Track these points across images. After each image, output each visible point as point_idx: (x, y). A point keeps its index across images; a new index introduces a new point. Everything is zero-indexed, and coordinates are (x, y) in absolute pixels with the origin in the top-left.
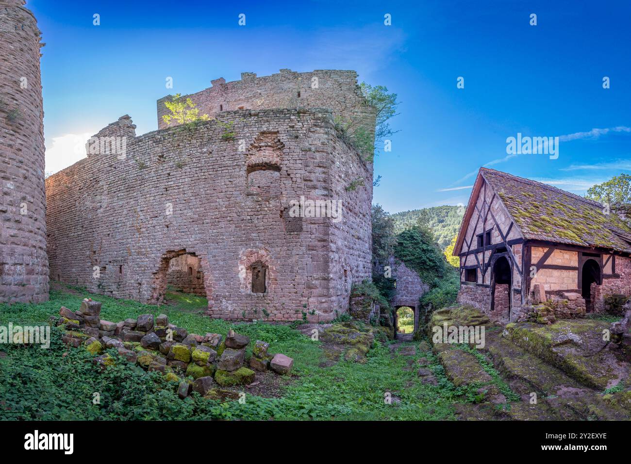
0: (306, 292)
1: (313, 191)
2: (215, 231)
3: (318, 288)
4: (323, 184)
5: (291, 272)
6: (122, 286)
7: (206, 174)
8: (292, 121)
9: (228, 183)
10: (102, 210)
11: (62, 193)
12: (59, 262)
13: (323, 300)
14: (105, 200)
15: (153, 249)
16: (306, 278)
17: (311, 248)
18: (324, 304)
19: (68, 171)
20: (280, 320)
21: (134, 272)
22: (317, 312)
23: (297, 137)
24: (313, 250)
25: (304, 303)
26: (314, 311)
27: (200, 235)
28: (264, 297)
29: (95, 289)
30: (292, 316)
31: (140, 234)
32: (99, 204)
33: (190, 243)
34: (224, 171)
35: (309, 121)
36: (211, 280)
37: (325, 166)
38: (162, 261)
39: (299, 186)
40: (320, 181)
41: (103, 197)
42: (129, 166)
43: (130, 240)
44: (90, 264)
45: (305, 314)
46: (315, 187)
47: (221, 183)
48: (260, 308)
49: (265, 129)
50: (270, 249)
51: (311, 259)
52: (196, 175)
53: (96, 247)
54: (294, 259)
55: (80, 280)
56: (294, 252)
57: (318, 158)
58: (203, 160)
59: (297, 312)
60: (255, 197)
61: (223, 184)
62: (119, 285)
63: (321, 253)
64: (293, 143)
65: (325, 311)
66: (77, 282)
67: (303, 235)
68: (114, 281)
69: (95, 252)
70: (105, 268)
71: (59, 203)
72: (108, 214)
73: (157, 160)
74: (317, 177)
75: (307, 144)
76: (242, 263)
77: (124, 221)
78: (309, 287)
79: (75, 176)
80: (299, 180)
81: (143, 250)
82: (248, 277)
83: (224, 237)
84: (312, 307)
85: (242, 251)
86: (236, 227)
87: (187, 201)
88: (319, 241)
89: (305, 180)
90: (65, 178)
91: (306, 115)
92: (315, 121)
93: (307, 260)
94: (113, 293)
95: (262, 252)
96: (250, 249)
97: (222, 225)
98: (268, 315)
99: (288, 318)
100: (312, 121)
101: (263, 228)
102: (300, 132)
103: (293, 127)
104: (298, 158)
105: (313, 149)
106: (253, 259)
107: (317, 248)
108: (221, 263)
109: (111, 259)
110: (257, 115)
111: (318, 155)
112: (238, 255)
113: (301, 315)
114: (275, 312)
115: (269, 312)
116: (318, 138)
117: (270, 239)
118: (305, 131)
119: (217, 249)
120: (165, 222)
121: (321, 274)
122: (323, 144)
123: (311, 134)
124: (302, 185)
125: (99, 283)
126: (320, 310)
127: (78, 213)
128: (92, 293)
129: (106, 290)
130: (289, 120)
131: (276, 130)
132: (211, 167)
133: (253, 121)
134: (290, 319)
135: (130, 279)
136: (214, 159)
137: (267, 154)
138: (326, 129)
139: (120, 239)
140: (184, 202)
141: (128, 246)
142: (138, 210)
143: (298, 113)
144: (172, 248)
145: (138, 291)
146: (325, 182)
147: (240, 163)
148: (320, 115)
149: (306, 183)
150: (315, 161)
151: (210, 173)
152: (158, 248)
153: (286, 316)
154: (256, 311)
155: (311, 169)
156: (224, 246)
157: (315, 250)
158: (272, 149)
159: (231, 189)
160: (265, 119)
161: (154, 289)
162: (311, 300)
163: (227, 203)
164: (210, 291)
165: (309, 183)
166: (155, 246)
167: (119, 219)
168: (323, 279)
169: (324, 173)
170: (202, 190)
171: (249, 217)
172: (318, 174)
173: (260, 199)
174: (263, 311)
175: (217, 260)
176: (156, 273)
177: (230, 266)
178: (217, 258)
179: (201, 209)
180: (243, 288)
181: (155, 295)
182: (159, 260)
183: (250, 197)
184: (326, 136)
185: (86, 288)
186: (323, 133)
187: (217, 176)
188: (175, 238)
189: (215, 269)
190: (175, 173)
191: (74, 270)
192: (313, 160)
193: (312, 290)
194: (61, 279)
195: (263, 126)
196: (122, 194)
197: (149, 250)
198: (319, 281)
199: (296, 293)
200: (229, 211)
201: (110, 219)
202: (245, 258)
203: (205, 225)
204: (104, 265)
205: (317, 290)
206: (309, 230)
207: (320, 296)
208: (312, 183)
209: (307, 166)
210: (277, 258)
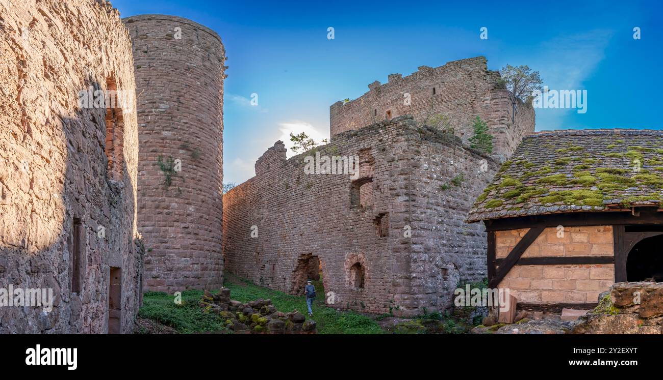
0: (392, 289)
1: (397, 198)
2: (329, 239)
3: (401, 286)
4: (405, 191)
5: (381, 271)
6: (274, 280)
7: (324, 192)
8: (380, 134)
9: (338, 199)
10: (263, 221)
11: (239, 204)
12: (237, 260)
13: (406, 297)
14: (265, 212)
15: (293, 253)
16: (392, 277)
17: (396, 251)
18: (407, 301)
19: (243, 186)
20: (372, 312)
21: (282, 270)
22: (401, 308)
23: (384, 150)
24: (397, 252)
25: (390, 298)
26: (398, 306)
27: (320, 242)
28: (361, 292)
29: (258, 283)
30: (382, 309)
31: (285, 241)
32: (262, 216)
33: (314, 248)
34: (335, 189)
35: (393, 130)
36: (327, 277)
37: (405, 173)
38: (299, 262)
39: (386, 195)
40: (402, 188)
41: (264, 211)
42: (279, 186)
43: (279, 245)
44: (255, 262)
45: (391, 309)
46: (398, 195)
47: (334, 199)
48: (359, 302)
49: (362, 147)
50: (365, 252)
51: (396, 260)
52: (318, 194)
53: (260, 250)
54: (382, 261)
55: (249, 275)
56: (383, 254)
57: (401, 167)
58: (323, 181)
59: (385, 306)
60: (355, 209)
61: (334, 200)
62: (273, 279)
63: (403, 254)
64: (382, 156)
65: (408, 308)
66: (248, 276)
67: (389, 239)
68: (270, 276)
69: (259, 253)
70: (264, 266)
71: (237, 212)
72: (267, 224)
73: (296, 182)
74: (400, 185)
75: (392, 155)
76: (347, 264)
77: (276, 230)
78: (395, 285)
79: (248, 191)
80: (386, 190)
81: (287, 253)
82: (353, 275)
83: (335, 244)
84: (397, 303)
85: (347, 255)
86: (343, 235)
87: (314, 215)
88: (402, 244)
89: (391, 190)
90: (241, 192)
91: (390, 126)
92: (398, 130)
93: (393, 261)
94: (269, 285)
95: (360, 255)
96: (352, 253)
97: (334, 234)
98: (364, 307)
99: (378, 311)
100: (395, 131)
101: (360, 235)
102: (386, 144)
103: (381, 141)
104: (385, 170)
105: (396, 158)
106: (354, 261)
107: (400, 250)
108: (334, 264)
109: (268, 260)
110: (356, 135)
111: (400, 163)
112: (344, 257)
113: (388, 309)
114: (369, 305)
115: (365, 304)
116: (400, 147)
117: (365, 244)
118: (390, 143)
119: (331, 253)
120: (300, 232)
121: (404, 274)
122: (404, 151)
123: (394, 144)
124: (389, 195)
125: (260, 278)
126: (403, 306)
127: (249, 222)
128: (256, 285)
129: (265, 283)
130: (378, 135)
131: (369, 147)
132: (327, 187)
133: (354, 141)
134: (380, 312)
135: (280, 275)
136: (329, 179)
137: (365, 169)
138: (406, 136)
139: (274, 244)
140: (311, 216)
141: (279, 249)
142: (284, 222)
143: (385, 126)
144: (304, 252)
145: (283, 284)
146: (406, 188)
147: (345, 181)
148: (401, 123)
149: (391, 191)
150: (399, 169)
151: (327, 191)
152: (296, 252)
153: (377, 309)
154: (356, 304)
155: (395, 178)
156: (335, 250)
157: (399, 252)
158: (369, 164)
159: (339, 204)
160: (361, 137)
161: (295, 283)
162: (396, 296)
163: (337, 216)
164: (326, 285)
165: (394, 192)
166: (294, 250)
167: (274, 229)
168: (405, 278)
169: (405, 179)
170: (322, 206)
171: (351, 227)
172: (401, 181)
173: (359, 211)
174: (361, 303)
175: (331, 262)
176: (296, 271)
177: (339, 267)
178: (331, 260)
179: (322, 222)
180: (347, 284)
181: (295, 288)
182: (296, 261)
183: (352, 209)
184: (406, 143)
185: (253, 281)
186: (404, 141)
187: (331, 194)
188: (306, 245)
189: (329, 269)
190: (306, 193)
191: (246, 266)
192: (396, 169)
193: (397, 287)
194: (237, 273)
195: (361, 144)
196: (275, 209)
197: (290, 253)
198: (402, 280)
199: (385, 289)
200: (338, 223)
201: (268, 228)
202: (348, 260)
203: (324, 234)
204: (264, 264)
205: (401, 288)
206: (394, 234)
207: (403, 294)
208: (396, 191)
209: (392, 176)
210: (371, 260)
